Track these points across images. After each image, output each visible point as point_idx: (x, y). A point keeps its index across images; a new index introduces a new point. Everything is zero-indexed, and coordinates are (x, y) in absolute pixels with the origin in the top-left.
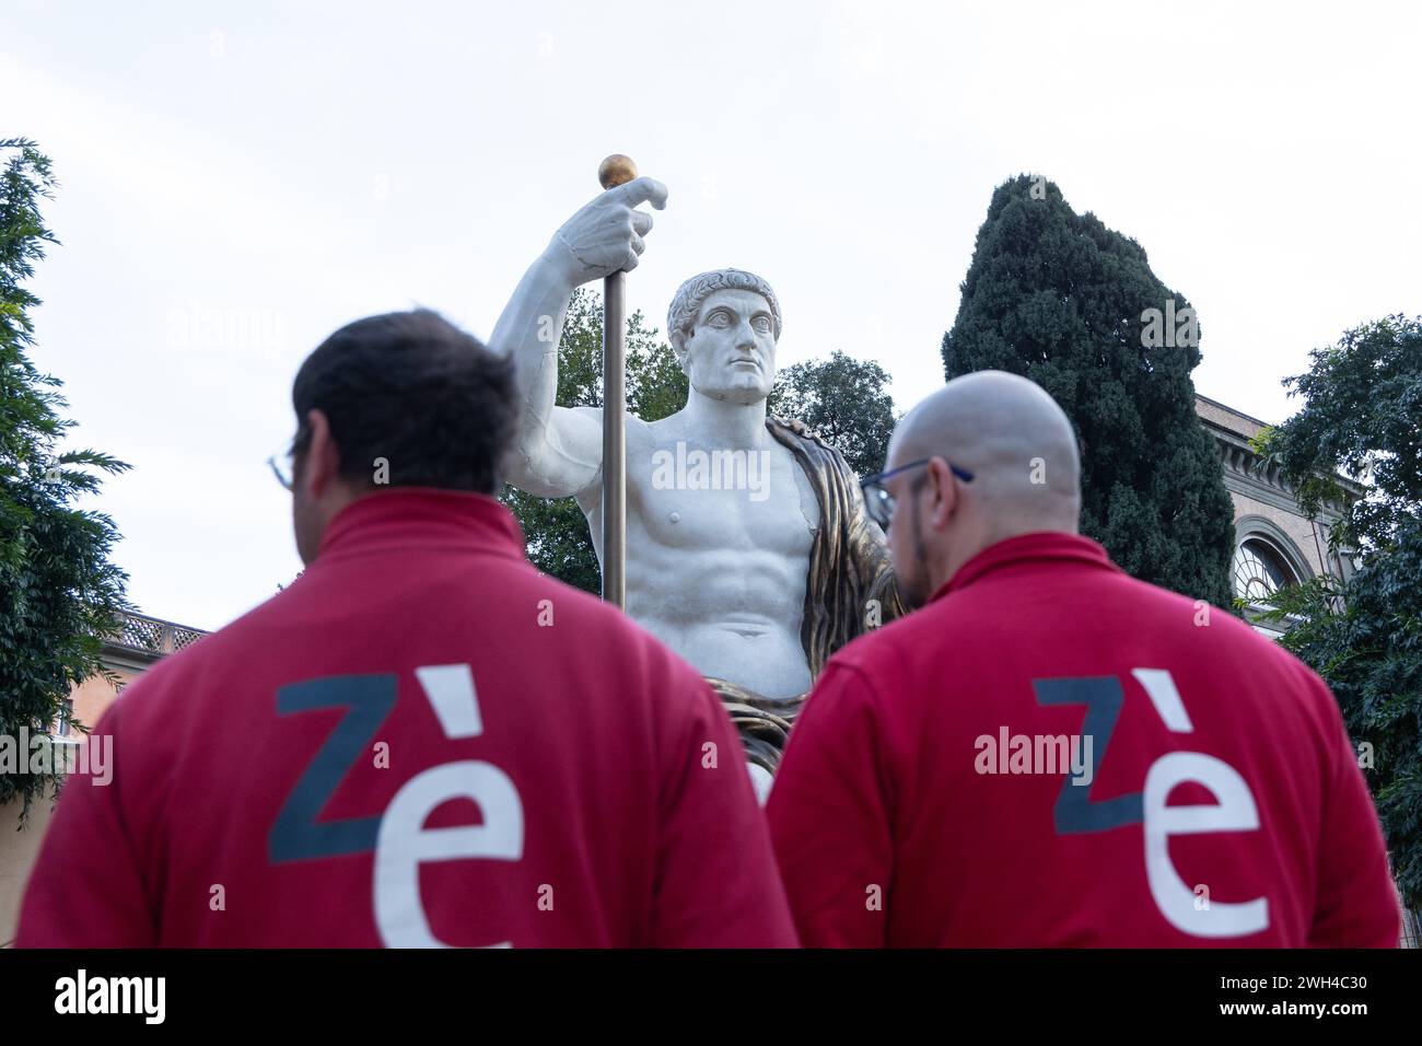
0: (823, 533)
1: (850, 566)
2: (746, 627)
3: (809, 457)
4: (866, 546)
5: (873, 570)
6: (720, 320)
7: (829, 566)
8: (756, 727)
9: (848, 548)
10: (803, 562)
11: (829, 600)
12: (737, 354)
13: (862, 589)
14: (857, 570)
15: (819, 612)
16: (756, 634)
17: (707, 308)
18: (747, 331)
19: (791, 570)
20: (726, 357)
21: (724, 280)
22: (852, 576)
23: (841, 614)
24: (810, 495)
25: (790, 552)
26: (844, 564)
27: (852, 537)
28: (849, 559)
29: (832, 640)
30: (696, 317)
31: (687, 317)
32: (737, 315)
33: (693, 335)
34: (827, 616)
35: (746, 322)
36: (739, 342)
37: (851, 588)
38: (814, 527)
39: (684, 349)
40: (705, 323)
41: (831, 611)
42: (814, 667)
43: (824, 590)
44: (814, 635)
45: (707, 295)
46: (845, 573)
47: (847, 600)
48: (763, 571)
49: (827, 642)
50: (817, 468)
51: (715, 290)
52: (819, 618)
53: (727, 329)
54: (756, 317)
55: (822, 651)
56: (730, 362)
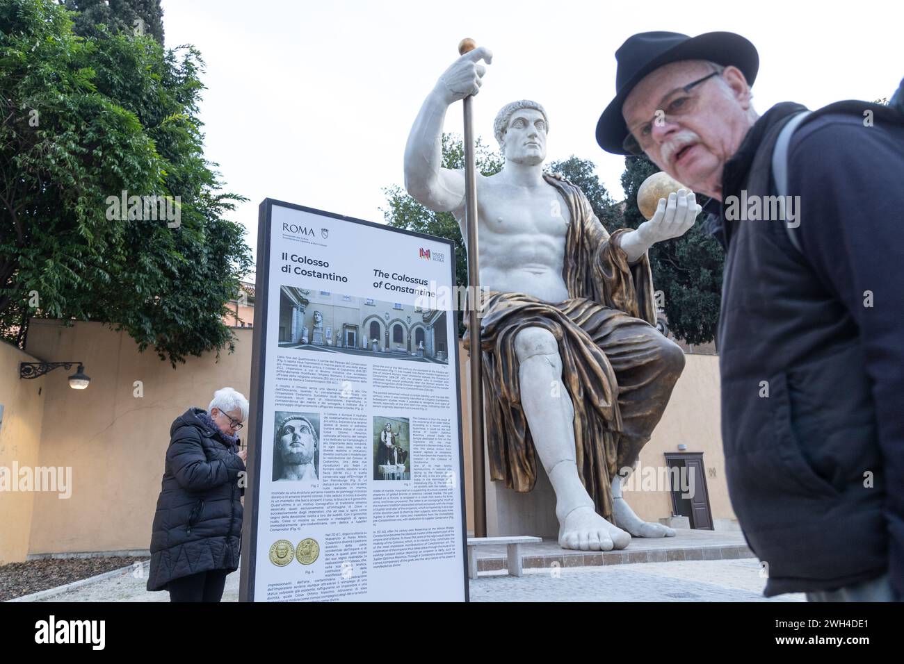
0: (572, 225)
1: (586, 241)
2: (536, 270)
3: (565, 190)
4: (594, 231)
5: (597, 242)
6: (520, 124)
7: (575, 241)
8: (544, 312)
9: (584, 232)
10: (562, 240)
11: (576, 257)
12: (528, 140)
13: (592, 252)
14: (589, 243)
15: (571, 263)
16: (540, 273)
17: (513, 119)
18: (532, 128)
19: (557, 244)
20: (522, 142)
21: (521, 104)
22: (587, 246)
23: (582, 264)
24: (566, 208)
25: (556, 234)
26: (583, 240)
27: (586, 227)
28: (585, 237)
29: (578, 276)
30: (507, 124)
31: (503, 124)
32: (528, 121)
33: (506, 132)
34: (575, 265)
35: (532, 124)
36: (529, 135)
37: (587, 251)
38: (568, 222)
39: (502, 140)
40: (512, 127)
41: (577, 263)
42: (569, 288)
43: (573, 252)
44: (569, 274)
45: (512, 112)
46: (583, 244)
47: (585, 257)
48: (543, 243)
49: (576, 275)
50: (568, 194)
51: (516, 110)
52: (571, 265)
53: (522, 129)
54: (537, 122)
55: (573, 281)
56: (525, 144)
